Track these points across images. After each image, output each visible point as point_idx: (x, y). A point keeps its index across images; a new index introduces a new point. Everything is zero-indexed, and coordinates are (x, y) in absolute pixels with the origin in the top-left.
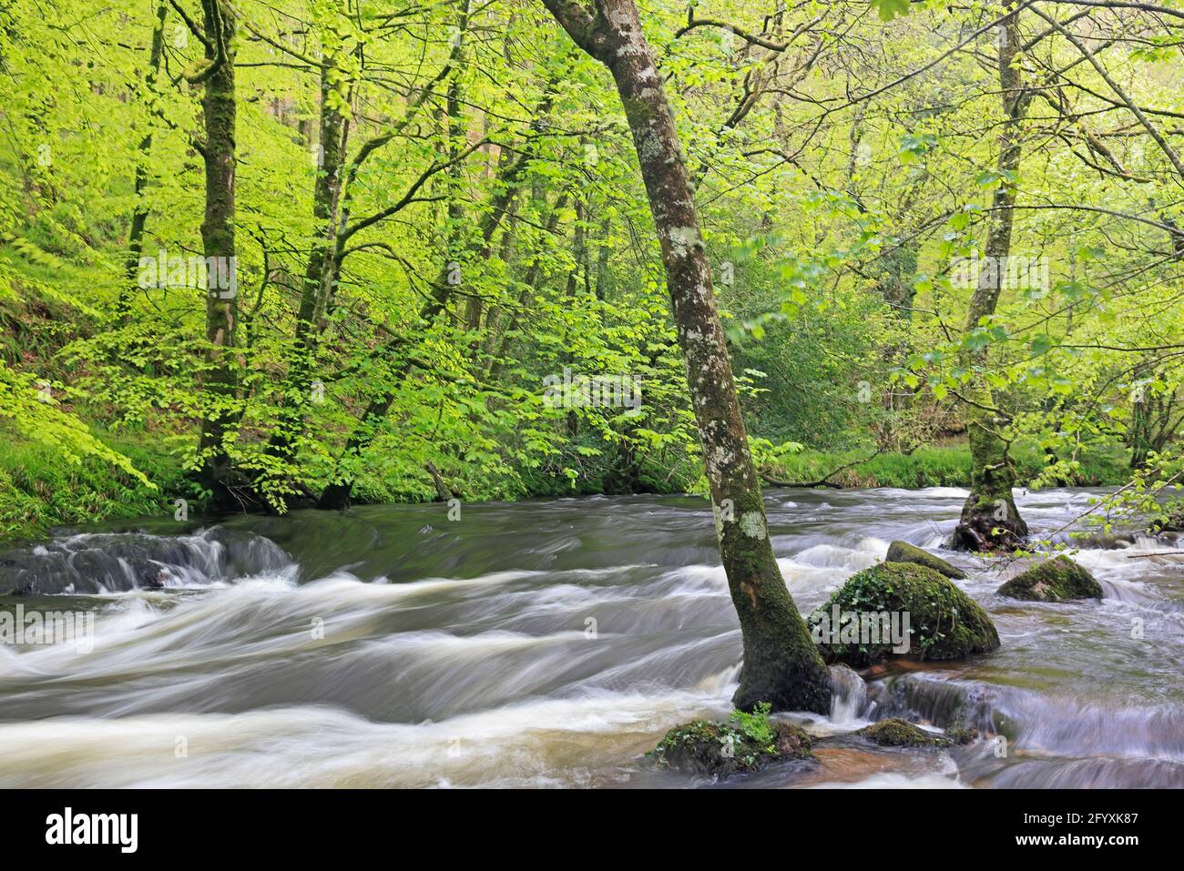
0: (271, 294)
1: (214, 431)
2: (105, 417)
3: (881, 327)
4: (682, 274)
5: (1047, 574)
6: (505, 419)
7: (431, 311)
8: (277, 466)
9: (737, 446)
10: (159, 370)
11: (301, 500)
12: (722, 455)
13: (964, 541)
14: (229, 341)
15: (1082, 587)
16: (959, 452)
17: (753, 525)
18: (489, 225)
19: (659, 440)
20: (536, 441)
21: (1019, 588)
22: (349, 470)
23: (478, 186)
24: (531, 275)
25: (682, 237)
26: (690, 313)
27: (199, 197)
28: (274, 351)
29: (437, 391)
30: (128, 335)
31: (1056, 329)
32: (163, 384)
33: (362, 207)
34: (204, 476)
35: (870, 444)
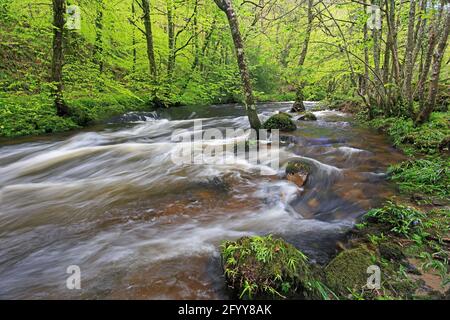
0: (162, 65)
1: (154, 92)
2: (134, 90)
3: (280, 69)
4: (240, 58)
5: (307, 116)
6: (208, 89)
7: (193, 68)
8: (166, 99)
9: (250, 92)
10: (142, 81)
11: (171, 105)
12: (247, 94)
13: (293, 111)
14: (155, 75)
15: (314, 118)
16: (294, 94)
17: (253, 107)
18: (204, 49)
19: (237, 92)
20: (214, 93)
21: (302, 119)
22: (180, 99)
23: (201, 41)
24: (212, 59)
25: (240, 50)
26: (242, 66)
27: (146, 45)
28: (163, 77)
29: (195, 84)
30: (136, 74)
31: (313, 68)
32: (143, 83)
33: (179, 46)
34: (154, 101)
35: (277, 93)
